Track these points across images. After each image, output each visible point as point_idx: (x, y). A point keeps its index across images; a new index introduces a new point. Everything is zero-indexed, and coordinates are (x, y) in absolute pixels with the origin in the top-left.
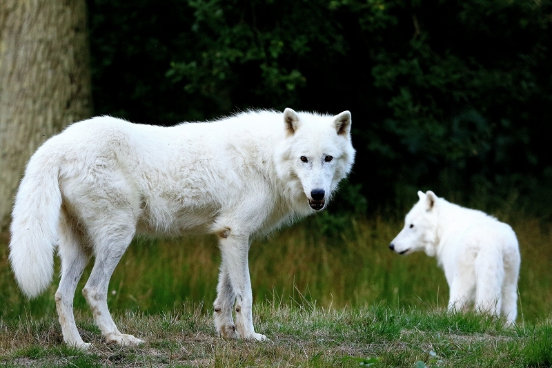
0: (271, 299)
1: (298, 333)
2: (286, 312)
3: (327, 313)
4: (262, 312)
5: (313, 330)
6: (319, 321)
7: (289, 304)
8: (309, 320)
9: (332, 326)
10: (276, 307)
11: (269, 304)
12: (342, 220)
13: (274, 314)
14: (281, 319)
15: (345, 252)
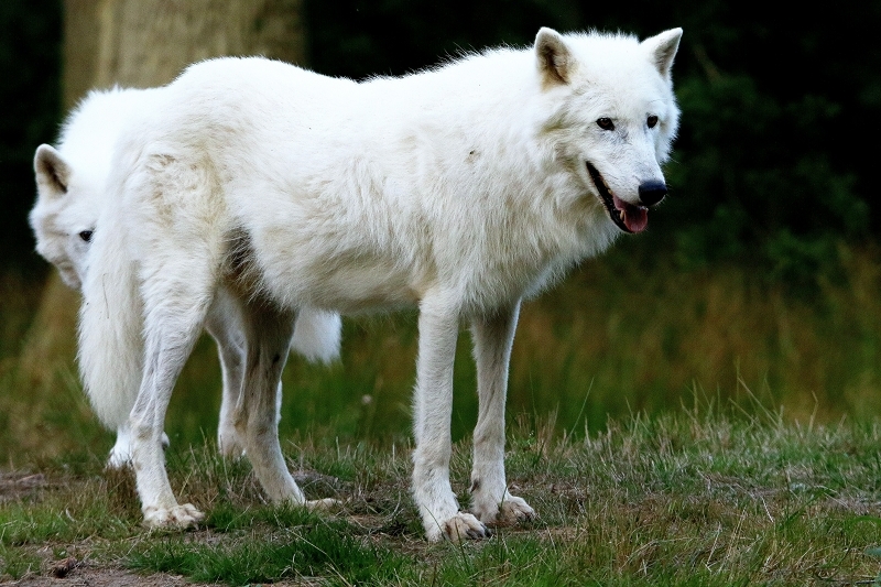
0: (690, 406)
1: (750, 472)
2: (723, 432)
3: (806, 432)
4: (675, 432)
5: (780, 467)
6: (792, 448)
7: (729, 414)
8: (771, 446)
9: (818, 458)
10: (702, 423)
11: (687, 417)
12: (817, 248)
13: (698, 435)
14: (714, 446)
15: (822, 311)
